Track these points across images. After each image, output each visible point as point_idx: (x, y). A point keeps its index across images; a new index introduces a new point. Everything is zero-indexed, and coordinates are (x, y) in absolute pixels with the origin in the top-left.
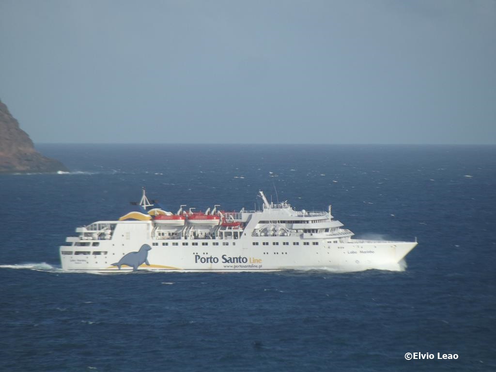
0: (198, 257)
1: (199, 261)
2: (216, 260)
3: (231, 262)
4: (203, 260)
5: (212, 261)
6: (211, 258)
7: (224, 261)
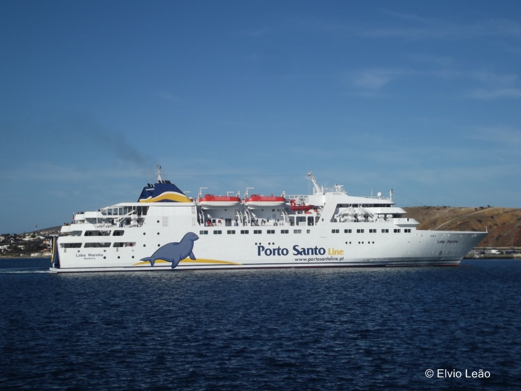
0: (261, 249)
1: (263, 253)
2: (285, 252)
3: (305, 254)
4: (268, 252)
5: (281, 253)
6: (279, 249)
7: (296, 253)
